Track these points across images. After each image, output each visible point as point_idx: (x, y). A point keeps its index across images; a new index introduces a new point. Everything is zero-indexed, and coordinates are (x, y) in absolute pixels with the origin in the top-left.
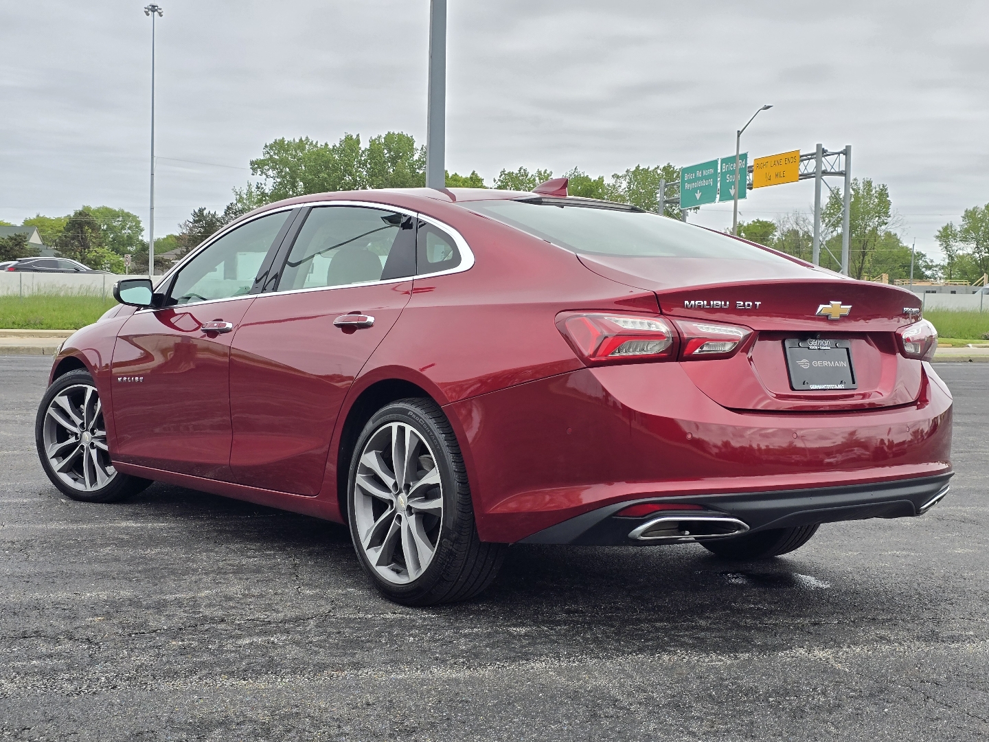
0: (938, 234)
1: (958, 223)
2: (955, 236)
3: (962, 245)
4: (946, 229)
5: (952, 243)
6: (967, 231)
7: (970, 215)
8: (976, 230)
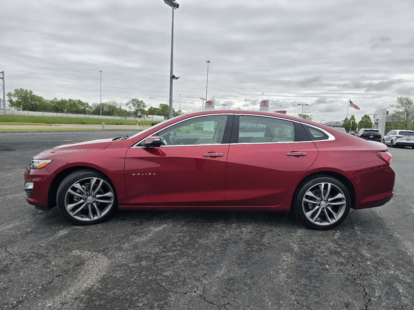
0: (7, 94)
1: (13, 92)
2: (12, 95)
3: (14, 97)
4: (9, 93)
5: (11, 97)
6: (15, 94)
7: (16, 90)
8: (17, 94)
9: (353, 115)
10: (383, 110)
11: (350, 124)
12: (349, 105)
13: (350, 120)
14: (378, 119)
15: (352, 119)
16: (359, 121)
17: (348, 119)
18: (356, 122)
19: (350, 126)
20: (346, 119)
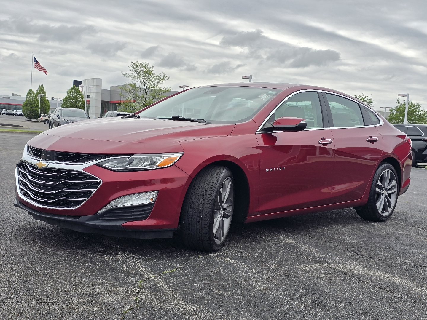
9: (42, 86)
10: (95, 80)
11: (38, 101)
12: (33, 66)
13: (38, 93)
14: (90, 96)
15: (40, 93)
16: (64, 97)
17: (33, 92)
18: (47, 99)
19: (37, 106)
20: (31, 91)
